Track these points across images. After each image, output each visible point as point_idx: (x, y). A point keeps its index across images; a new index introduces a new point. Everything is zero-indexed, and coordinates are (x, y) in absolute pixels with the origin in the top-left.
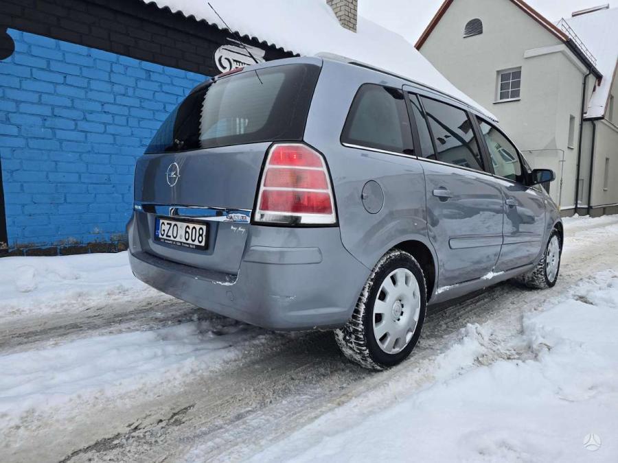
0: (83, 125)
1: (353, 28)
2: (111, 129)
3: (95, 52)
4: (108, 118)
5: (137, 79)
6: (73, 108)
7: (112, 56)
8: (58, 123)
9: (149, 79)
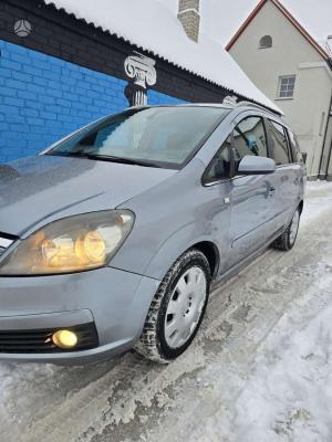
0: (44, 115)
1: (196, 40)
2: (60, 118)
3: (52, 59)
4: (58, 109)
5: (78, 80)
6: (37, 101)
7: (62, 62)
8: (28, 112)
9: (84, 80)
